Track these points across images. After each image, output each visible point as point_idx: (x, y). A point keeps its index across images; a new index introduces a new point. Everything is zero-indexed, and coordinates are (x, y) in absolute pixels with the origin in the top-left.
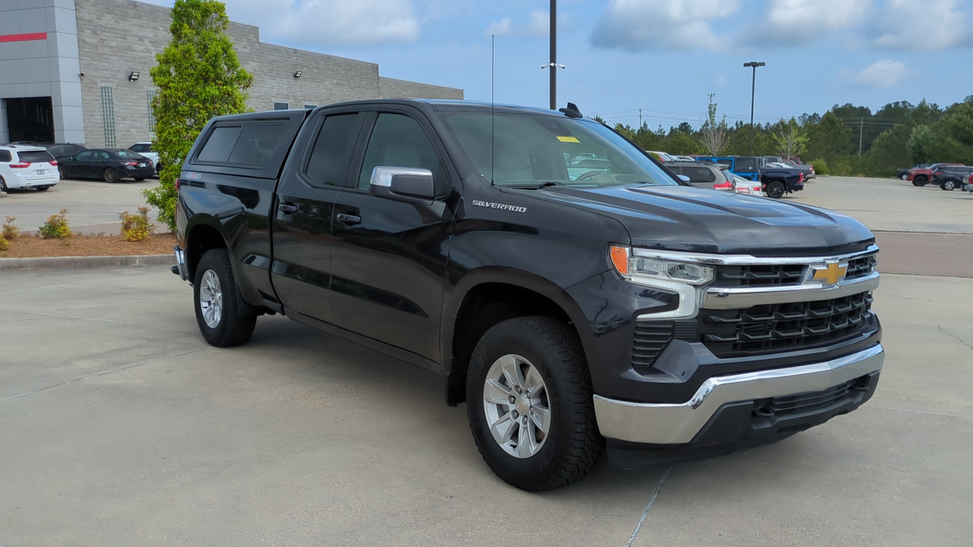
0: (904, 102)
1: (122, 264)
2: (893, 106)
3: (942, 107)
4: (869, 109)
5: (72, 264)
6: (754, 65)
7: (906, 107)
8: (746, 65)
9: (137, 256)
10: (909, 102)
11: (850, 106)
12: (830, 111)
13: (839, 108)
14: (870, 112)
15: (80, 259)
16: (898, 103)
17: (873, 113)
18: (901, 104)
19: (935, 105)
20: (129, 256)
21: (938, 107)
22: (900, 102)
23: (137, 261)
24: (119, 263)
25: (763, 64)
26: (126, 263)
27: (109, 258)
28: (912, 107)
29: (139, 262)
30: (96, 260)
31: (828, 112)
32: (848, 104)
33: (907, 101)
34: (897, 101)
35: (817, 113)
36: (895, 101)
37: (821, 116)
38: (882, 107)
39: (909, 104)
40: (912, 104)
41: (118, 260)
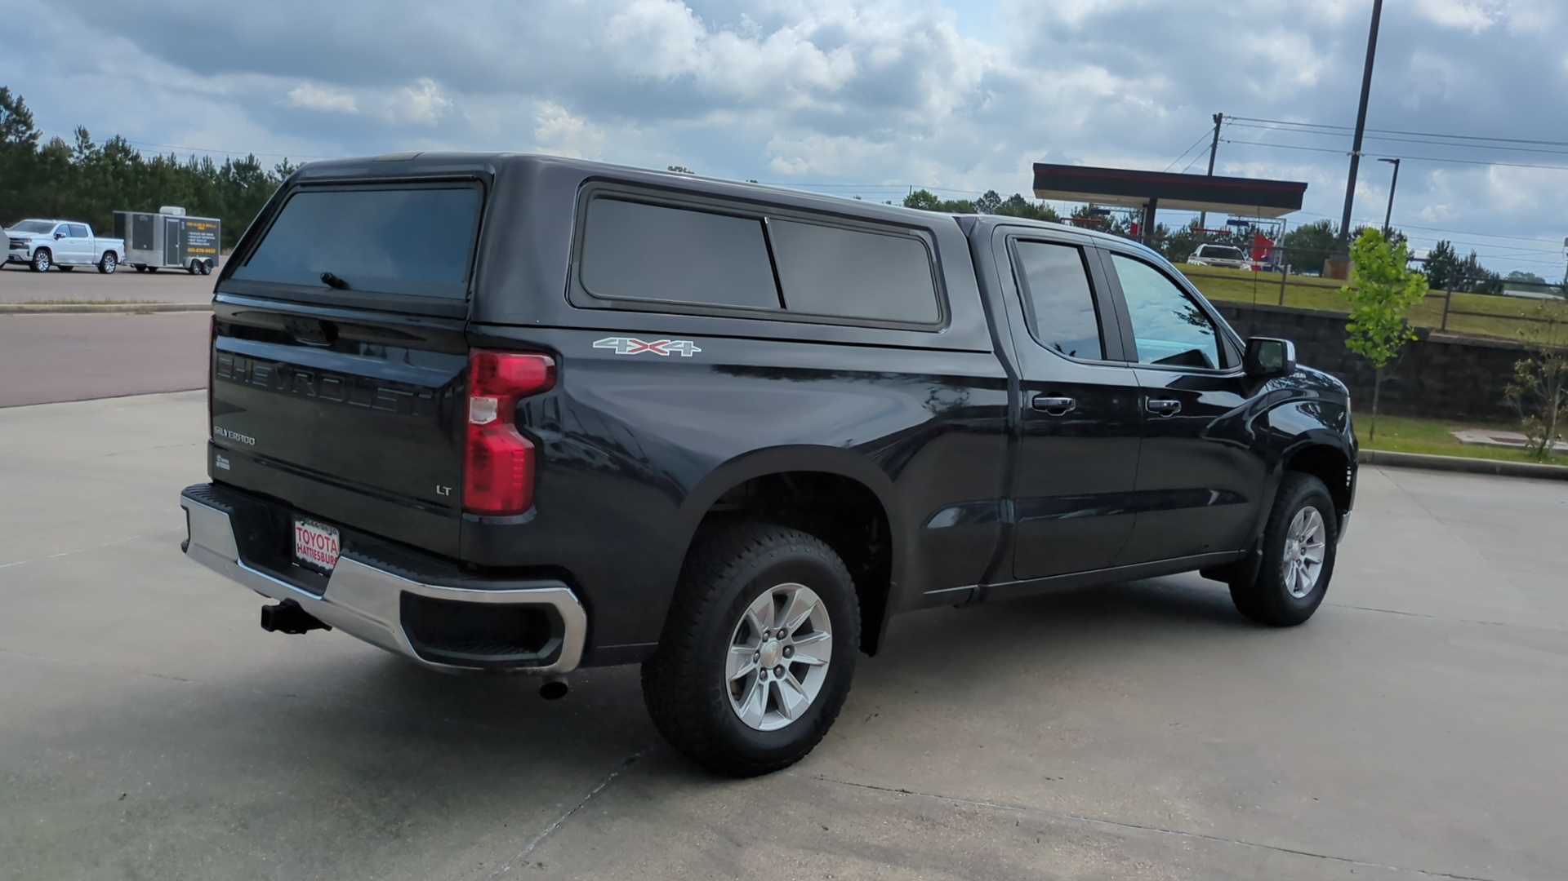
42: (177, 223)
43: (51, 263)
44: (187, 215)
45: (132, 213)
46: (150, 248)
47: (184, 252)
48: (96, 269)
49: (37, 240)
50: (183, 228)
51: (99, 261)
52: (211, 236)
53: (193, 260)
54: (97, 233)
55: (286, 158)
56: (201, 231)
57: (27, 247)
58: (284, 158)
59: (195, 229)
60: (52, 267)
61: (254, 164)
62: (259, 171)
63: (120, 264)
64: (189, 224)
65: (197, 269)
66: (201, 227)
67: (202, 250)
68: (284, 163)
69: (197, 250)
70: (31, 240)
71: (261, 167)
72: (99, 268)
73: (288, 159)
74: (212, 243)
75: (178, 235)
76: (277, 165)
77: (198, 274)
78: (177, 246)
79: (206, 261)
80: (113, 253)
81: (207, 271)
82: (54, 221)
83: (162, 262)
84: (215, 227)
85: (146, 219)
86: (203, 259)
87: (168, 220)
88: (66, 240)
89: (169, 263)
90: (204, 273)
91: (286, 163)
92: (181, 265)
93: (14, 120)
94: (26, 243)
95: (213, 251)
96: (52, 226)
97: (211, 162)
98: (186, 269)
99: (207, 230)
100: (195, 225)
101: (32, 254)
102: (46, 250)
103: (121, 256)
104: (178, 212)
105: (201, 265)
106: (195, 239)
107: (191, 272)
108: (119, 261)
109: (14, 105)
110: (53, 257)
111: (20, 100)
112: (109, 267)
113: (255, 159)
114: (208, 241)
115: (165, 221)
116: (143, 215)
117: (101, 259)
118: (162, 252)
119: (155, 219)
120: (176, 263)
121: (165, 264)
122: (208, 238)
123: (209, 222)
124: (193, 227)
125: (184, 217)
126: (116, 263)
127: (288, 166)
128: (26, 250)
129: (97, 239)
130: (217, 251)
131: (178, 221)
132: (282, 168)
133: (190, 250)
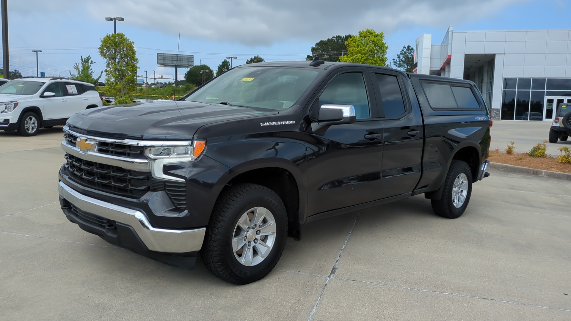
1: (533, 173)
5: (506, 168)
9: (544, 170)
15: (510, 166)
20: (538, 170)
23: (543, 173)
24: (532, 173)
26: (536, 174)
27: (527, 169)
29: (544, 175)
30: (519, 169)
41: (531, 171)
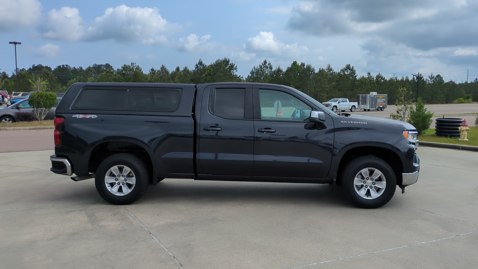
0: (66, 65)
2: (62, 67)
3: (84, 68)
4: (50, 68)
6: (15, 43)
7: (67, 67)
8: (10, 43)
10: (69, 65)
11: (41, 65)
12: (31, 68)
13: (35, 66)
14: (51, 69)
16: (64, 65)
17: (53, 70)
18: (65, 66)
19: (81, 67)
21: (82, 68)
22: (65, 65)
25: (20, 43)
28: (70, 68)
31: (30, 68)
32: (40, 64)
33: (68, 65)
34: (64, 64)
35: (24, 68)
36: (62, 64)
37: (27, 70)
38: (57, 67)
39: (69, 66)
40: (70, 66)
42: (373, 97)
43: (337, 110)
44: (377, 94)
45: (361, 95)
46: (366, 104)
47: (376, 105)
48: (350, 111)
49: (334, 104)
50: (375, 98)
51: (350, 109)
52: (384, 100)
53: (378, 107)
54: (350, 101)
55: (432, 74)
56: (381, 98)
57: (331, 106)
58: (431, 74)
59: (379, 98)
60: (337, 111)
61: (421, 77)
62: (423, 79)
63: (356, 109)
64: (377, 97)
65: (379, 109)
66: (381, 97)
67: (381, 104)
68: (431, 75)
69: (380, 104)
70: (332, 104)
71: (423, 77)
72: (351, 110)
73: (433, 74)
74: (385, 102)
75: (374, 100)
76: (429, 76)
77: (380, 111)
78: (374, 103)
79: (382, 107)
80: (355, 106)
81: (383, 110)
82: (338, 99)
83: (369, 108)
84: (385, 97)
85: (365, 96)
86: (381, 106)
87: (371, 96)
88: (341, 103)
89: (371, 108)
90: (382, 110)
91: (432, 75)
92: (375, 108)
93: (351, 73)
94: (331, 105)
95: (385, 104)
96: (338, 100)
97: (408, 78)
98: (376, 109)
99: (383, 98)
100: (379, 97)
101: (332, 108)
102: (336, 106)
103: (357, 107)
104: (375, 93)
105: (381, 108)
106: (379, 101)
107: (378, 110)
108: (356, 108)
109: (351, 69)
110: (338, 108)
111: (353, 67)
112: (353, 110)
113: (422, 75)
114: (383, 101)
115: (370, 96)
116: (364, 95)
117: (351, 108)
118: (369, 105)
119: (367, 96)
120: (373, 108)
121: (370, 108)
122: (383, 100)
123: (384, 96)
124: (378, 97)
125: (377, 95)
126: (355, 109)
127: (433, 76)
128: (331, 107)
129: (350, 103)
130: (386, 104)
131: (374, 96)
132: (431, 77)
133: (377, 104)
